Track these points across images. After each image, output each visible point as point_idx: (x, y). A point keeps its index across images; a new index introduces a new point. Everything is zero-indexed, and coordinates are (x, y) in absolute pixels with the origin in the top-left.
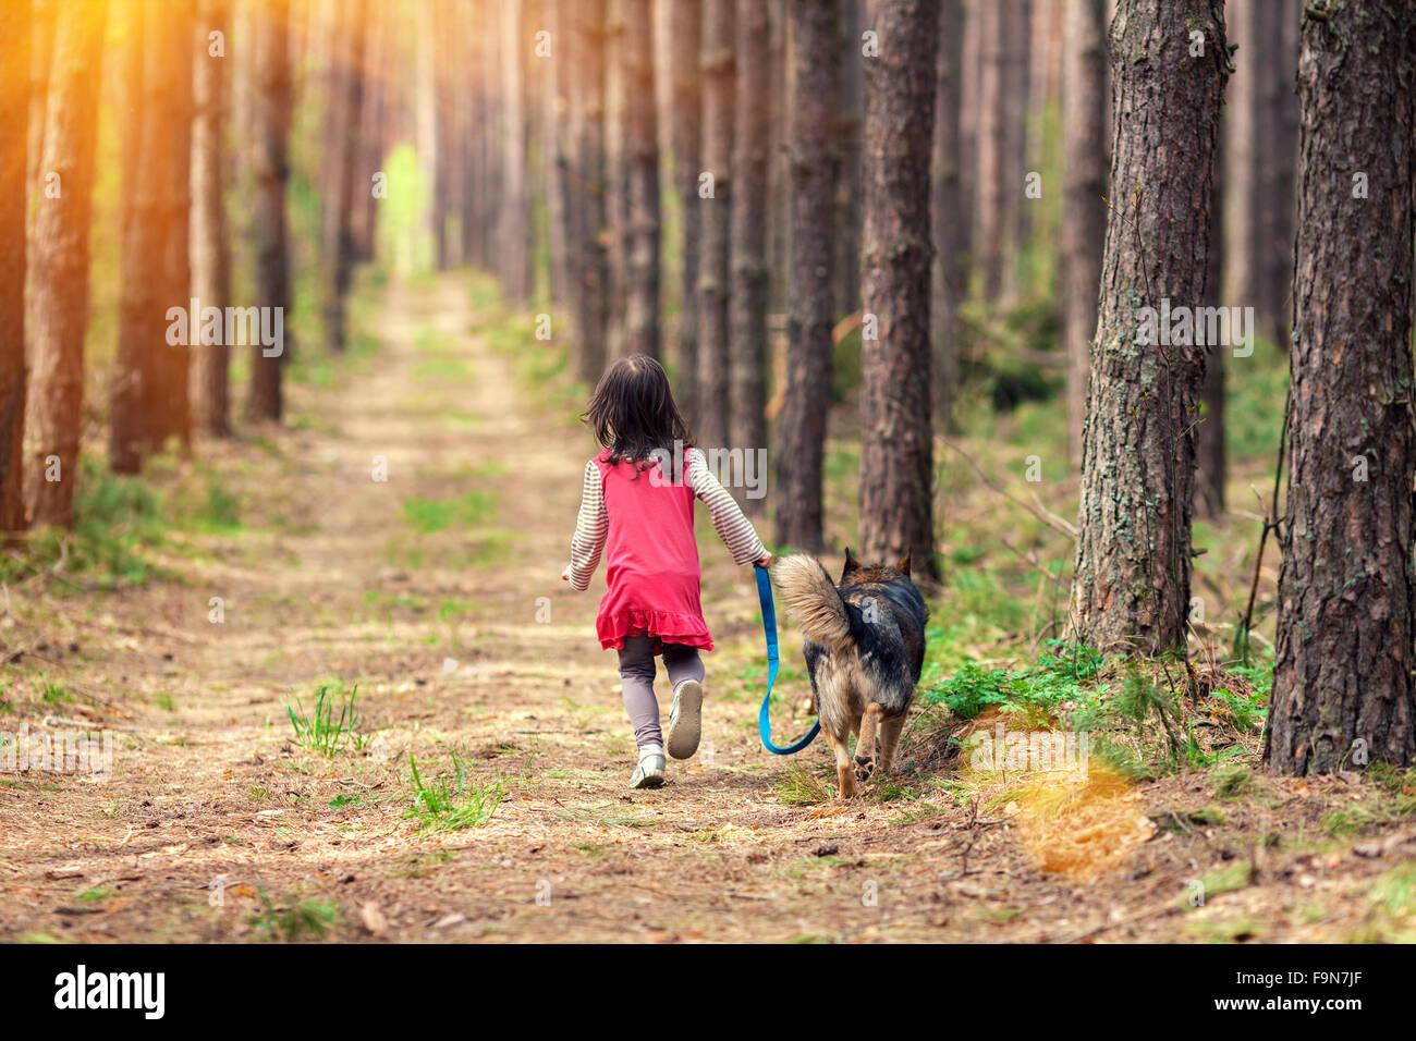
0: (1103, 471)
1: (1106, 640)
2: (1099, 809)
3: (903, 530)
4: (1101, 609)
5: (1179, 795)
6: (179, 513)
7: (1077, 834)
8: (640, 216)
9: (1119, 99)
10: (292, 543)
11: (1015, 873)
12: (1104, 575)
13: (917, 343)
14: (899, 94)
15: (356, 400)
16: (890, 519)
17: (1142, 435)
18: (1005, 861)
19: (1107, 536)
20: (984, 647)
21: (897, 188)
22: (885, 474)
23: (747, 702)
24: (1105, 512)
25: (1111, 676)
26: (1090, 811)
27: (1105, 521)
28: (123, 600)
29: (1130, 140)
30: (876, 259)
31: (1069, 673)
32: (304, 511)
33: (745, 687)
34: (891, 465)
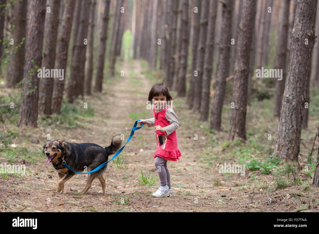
0: (284, 122)
1: (282, 156)
2: (279, 192)
3: (239, 128)
4: (281, 150)
5: (295, 190)
6: (81, 112)
7: (274, 196)
8: (183, 53)
9: (292, 46)
10: (105, 121)
11: (262, 203)
12: (282, 143)
13: (245, 89)
14: (245, 37)
15: (117, 88)
16: (237, 126)
17: (292, 115)
18: (260, 201)
19: (283, 135)
20: (255, 155)
21: (243, 56)
22: (236, 117)
23: (205, 163)
24: (283, 130)
25: (282, 164)
26: (277, 192)
27: (283, 132)
28: (71, 131)
29: (294, 54)
30: (237, 71)
31: (273, 162)
32: (107, 113)
33: (205, 160)
34: (238, 115)
